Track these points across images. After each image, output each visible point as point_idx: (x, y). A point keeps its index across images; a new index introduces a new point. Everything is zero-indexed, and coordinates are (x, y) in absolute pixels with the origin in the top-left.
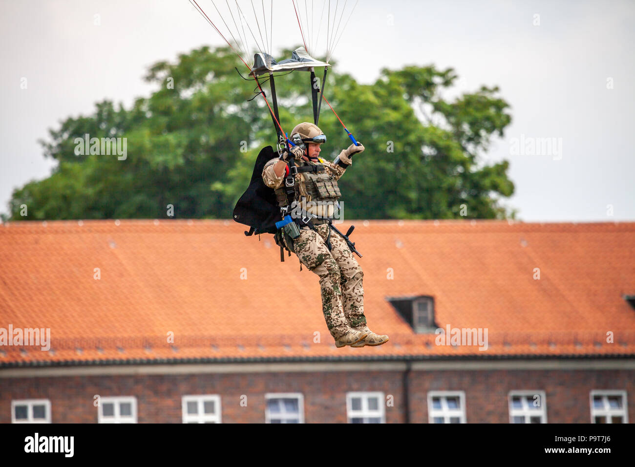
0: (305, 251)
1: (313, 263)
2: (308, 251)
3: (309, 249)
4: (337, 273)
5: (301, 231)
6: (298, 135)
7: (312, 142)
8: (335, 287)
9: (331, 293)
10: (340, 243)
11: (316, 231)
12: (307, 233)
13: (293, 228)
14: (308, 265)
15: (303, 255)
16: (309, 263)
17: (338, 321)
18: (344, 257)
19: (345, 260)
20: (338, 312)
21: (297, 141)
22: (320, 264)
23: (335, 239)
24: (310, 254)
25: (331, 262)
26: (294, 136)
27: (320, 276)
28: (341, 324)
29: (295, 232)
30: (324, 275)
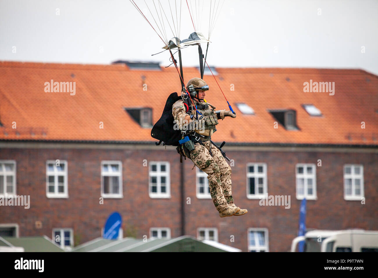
0: (198, 158)
1: (204, 165)
2: (200, 158)
3: (201, 157)
4: (219, 172)
5: (195, 146)
6: (192, 85)
7: (201, 90)
8: (218, 180)
9: (216, 184)
10: (218, 152)
11: (204, 145)
12: (199, 147)
13: (190, 144)
14: (201, 167)
15: (197, 161)
16: (201, 166)
17: (221, 201)
18: (220, 161)
19: (221, 163)
20: (221, 195)
21: (192, 89)
22: (208, 166)
23: (215, 150)
24: (202, 160)
25: (215, 165)
26: (189, 86)
27: (208, 174)
28: (223, 203)
29: (191, 146)
30: (211, 173)
